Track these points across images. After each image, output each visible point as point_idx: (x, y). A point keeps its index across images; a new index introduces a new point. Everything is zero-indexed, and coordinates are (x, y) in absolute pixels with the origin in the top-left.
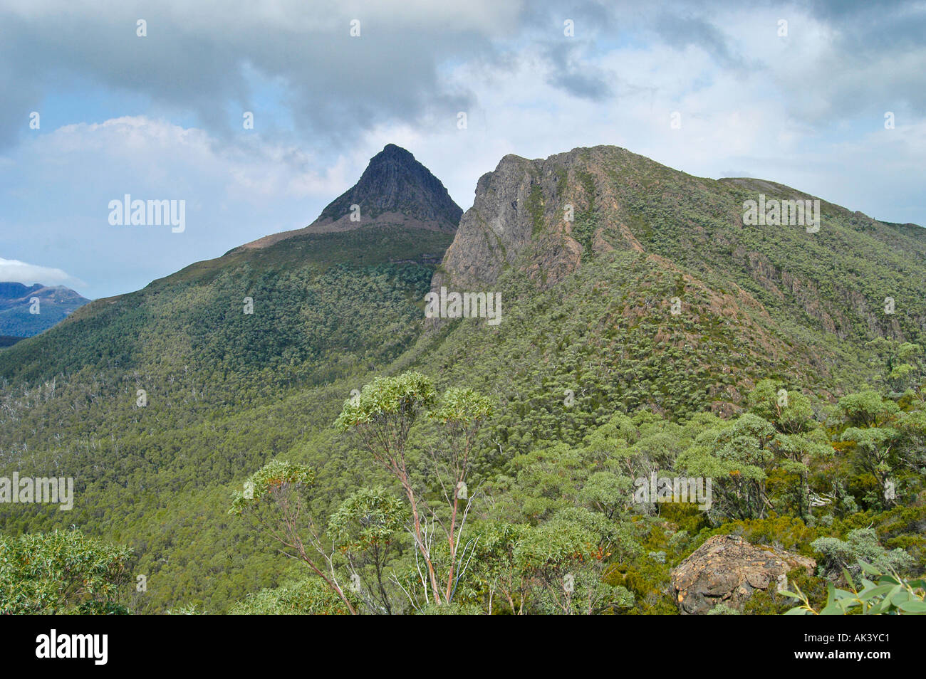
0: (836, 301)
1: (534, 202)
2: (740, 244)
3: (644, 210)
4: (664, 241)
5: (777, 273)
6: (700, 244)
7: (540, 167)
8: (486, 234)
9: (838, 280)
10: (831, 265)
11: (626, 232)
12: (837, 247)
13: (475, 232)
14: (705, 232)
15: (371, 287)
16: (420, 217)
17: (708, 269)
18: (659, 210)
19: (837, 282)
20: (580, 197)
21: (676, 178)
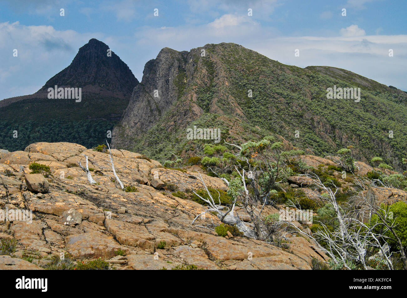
0: (372, 149)
1: (180, 80)
2: (309, 110)
3: (246, 87)
4: (258, 107)
5: (332, 130)
6: (282, 110)
7: (185, 56)
8: (149, 101)
9: (374, 135)
10: (371, 125)
11: (232, 101)
12: (377, 113)
13: (142, 99)
14: (286, 102)
15: (74, 136)
16: (111, 88)
17: (285, 126)
18: (257, 87)
19: (373, 137)
20: (204, 77)
21: (271, 65)
